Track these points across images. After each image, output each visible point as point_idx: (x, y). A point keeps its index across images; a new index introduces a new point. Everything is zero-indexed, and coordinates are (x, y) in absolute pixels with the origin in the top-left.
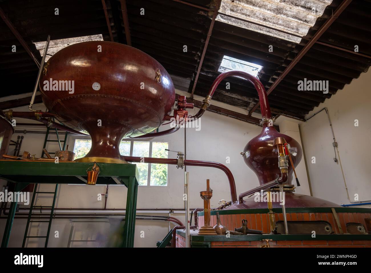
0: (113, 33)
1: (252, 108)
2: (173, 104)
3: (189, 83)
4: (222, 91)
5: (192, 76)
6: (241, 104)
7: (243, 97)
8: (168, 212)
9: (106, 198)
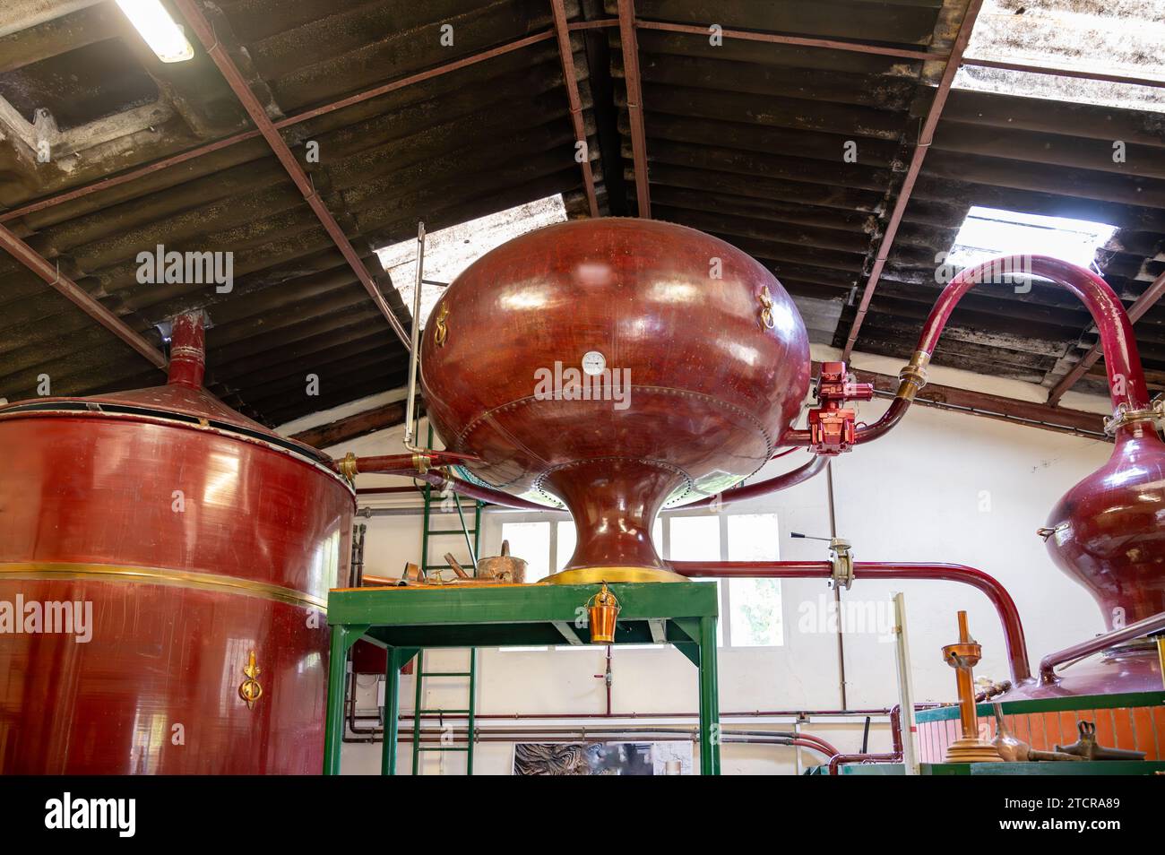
0: (597, 185)
1: (1064, 378)
2: (805, 393)
3: (838, 315)
4: (954, 329)
5: (849, 290)
6: (1021, 368)
7: (1031, 342)
8: (794, 719)
9: (608, 684)
